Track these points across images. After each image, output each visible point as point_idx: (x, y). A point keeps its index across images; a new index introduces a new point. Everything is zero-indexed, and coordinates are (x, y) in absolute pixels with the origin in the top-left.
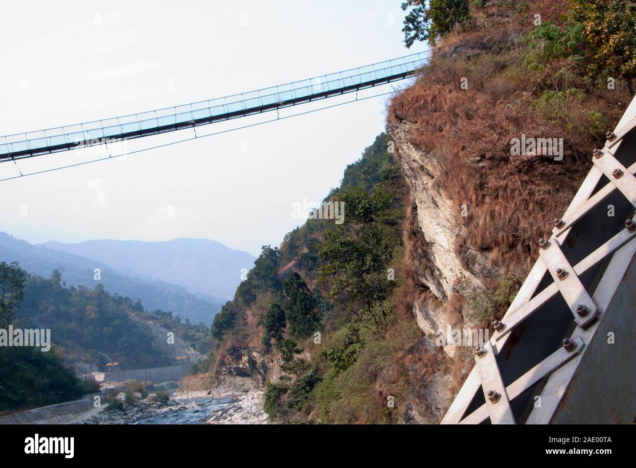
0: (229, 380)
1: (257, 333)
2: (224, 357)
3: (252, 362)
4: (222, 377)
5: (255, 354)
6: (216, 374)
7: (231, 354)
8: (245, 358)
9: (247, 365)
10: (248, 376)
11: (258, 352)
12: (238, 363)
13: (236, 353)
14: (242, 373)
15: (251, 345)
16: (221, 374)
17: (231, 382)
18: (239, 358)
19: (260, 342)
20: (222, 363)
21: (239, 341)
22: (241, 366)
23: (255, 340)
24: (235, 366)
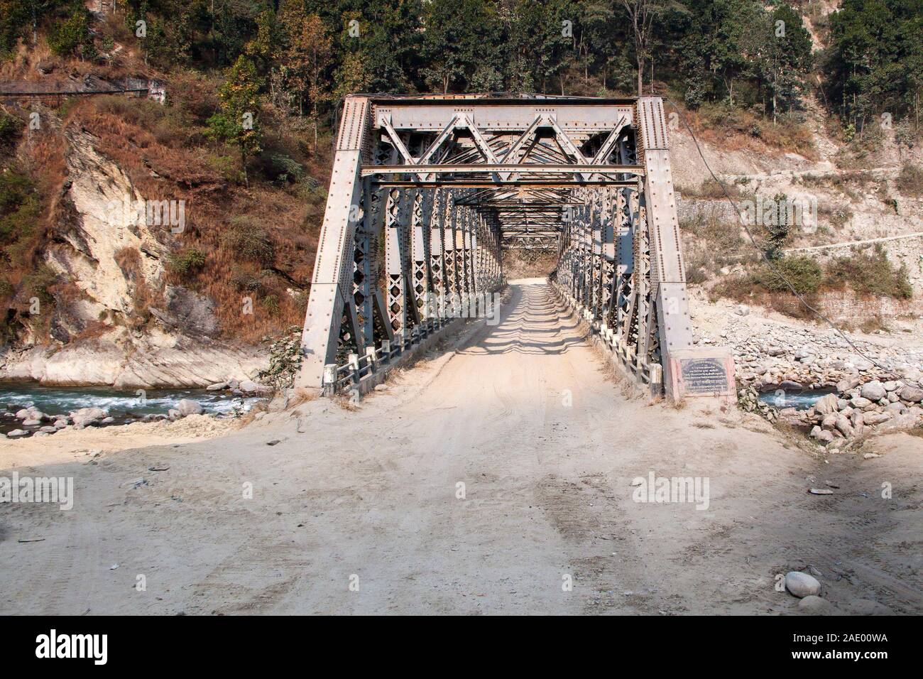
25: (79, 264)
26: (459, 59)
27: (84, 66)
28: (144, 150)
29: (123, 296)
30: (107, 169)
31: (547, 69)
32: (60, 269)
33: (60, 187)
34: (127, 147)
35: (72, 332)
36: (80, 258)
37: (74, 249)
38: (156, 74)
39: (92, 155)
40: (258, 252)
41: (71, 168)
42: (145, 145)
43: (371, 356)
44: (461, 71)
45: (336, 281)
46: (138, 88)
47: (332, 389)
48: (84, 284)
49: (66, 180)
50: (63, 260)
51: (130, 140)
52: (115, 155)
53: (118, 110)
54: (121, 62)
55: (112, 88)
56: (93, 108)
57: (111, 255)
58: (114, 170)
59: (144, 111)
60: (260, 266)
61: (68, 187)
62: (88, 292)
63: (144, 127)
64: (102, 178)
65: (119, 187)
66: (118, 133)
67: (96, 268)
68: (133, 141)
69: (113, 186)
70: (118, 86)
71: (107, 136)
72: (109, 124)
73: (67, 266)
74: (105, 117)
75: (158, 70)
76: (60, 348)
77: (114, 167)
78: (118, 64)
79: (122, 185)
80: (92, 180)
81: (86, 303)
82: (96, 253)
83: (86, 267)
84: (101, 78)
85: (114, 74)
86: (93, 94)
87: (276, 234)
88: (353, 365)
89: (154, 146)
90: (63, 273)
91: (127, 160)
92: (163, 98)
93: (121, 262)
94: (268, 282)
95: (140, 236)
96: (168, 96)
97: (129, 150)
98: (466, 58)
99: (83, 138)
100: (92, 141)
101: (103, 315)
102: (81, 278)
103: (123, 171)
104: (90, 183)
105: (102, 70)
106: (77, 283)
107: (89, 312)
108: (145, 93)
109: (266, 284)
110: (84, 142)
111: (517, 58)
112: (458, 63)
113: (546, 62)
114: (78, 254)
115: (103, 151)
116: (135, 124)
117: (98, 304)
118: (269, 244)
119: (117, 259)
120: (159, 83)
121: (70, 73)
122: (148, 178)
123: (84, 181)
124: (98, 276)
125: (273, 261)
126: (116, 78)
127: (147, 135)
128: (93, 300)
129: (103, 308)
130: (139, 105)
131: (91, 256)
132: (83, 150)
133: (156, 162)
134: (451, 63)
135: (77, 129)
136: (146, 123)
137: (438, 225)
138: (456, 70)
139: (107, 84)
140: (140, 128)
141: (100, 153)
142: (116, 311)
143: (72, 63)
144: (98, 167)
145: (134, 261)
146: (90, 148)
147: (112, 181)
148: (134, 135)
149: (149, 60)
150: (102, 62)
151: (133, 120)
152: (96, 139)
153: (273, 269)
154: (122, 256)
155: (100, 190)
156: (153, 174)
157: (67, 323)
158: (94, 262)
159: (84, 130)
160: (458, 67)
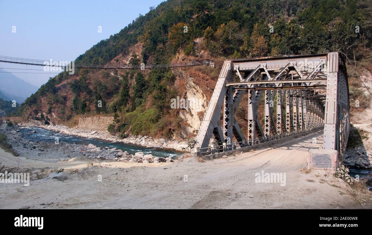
0: (32, 121)
1: (46, 106)
2: (31, 112)
3: (42, 116)
4: (30, 119)
5: (44, 113)
6: (27, 118)
7: (34, 112)
8: (40, 114)
9: (40, 116)
10: (40, 120)
11: (45, 113)
12: (36, 115)
13: (36, 112)
14: (37, 119)
15: (43, 110)
16: (29, 118)
17: (33, 121)
18: (37, 114)
19: (47, 110)
20: (31, 115)
21: (38, 108)
22: (37, 116)
23: (45, 108)
24: (35, 116)
25: (188, 116)
26: (312, 46)
27: (192, 58)
28: (207, 82)
29: (199, 126)
30: (196, 88)
31: (347, 47)
32: (183, 117)
33: (184, 93)
34: (202, 81)
35: (185, 136)
36: (189, 114)
37: (187, 111)
38: (213, 59)
39: (193, 84)
40: (239, 113)
41: (187, 88)
42: (207, 80)
43: (224, 146)
44: (313, 50)
45: (210, 120)
46: (207, 63)
47: (197, 154)
48: (189, 122)
49: (186, 91)
50: (184, 115)
51: (203, 79)
52: (198, 83)
53: (200, 70)
54: (203, 56)
55: (200, 64)
56: (193, 70)
57: (196, 114)
58: (198, 88)
59: (207, 70)
60: (240, 118)
61: (186, 93)
62: (190, 124)
63: (207, 75)
64: (195, 90)
65: (199, 93)
66: (200, 77)
67: (192, 117)
68: (204, 79)
69: (198, 92)
70: (201, 63)
71: (196, 78)
72: (197, 74)
73: (185, 116)
74: (196, 72)
75: (213, 57)
76: (181, 141)
77: (198, 87)
78: (201, 56)
79: (200, 93)
80: (192, 91)
81: (189, 127)
82: (193, 113)
83: (190, 117)
84: (197, 61)
85: (200, 60)
86: (194, 65)
87: (245, 108)
88: (212, 148)
89: (210, 81)
90: (184, 119)
91: (202, 85)
92: (213, 66)
93: (199, 116)
94: (242, 123)
95: (204, 108)
96: (215, 65)
97: (202, 82)
98: (315, 46)
99: (190, 79)
100: (193, 80)
101: (194, 131)
102: (188, 120)
103: (200, 88)
104: (192, 92)
105: (197, 58)
106: (187, 122)
107: (190, 130)
108: (208, 64)
109: (242, 124)
110: (190, 80)
111: (335, 44)
112: (312, 48)
113: (347, 44)
114: (188, 113)
115: (195, 82)
116: (204, 74)
117: (193, 128)
118: (243, 111)
119: (198, 115)
120: (213, 61)
121: (189, 60)
122: (207, 90)
123: (190, 91)
124: (193, 119)
125: (244, 116)
126: (201, 61)
127: (208, 77)
128: (191, 127)
129: (194, 129)
130: (206, 68)
131: (191, 114)
132: (190, 82)
133: (210, 85)
134: (309, 48)
135: (189, 76)
136: (208, 73)
137: (280, 104)
138: (311, 50)
139: (198, 63)
140: (206, 75)
141: (194, 83)
142: (197, 130)
143: (189, 57)
144: (194, 87)
145: (203, 115)
146: (192, 82)
147: (197, 91)
148: (204, 77)
149: (211, 55)
150: (197, 56)
151: (204, 73)
152: (194, 79)
153: (244, 119)
154: (199, 114)
155: (194, 94)
156: (209, 89)
157: (184, 133)
158: (192, 115)
159: (190, 76)
160: (312, 49)
